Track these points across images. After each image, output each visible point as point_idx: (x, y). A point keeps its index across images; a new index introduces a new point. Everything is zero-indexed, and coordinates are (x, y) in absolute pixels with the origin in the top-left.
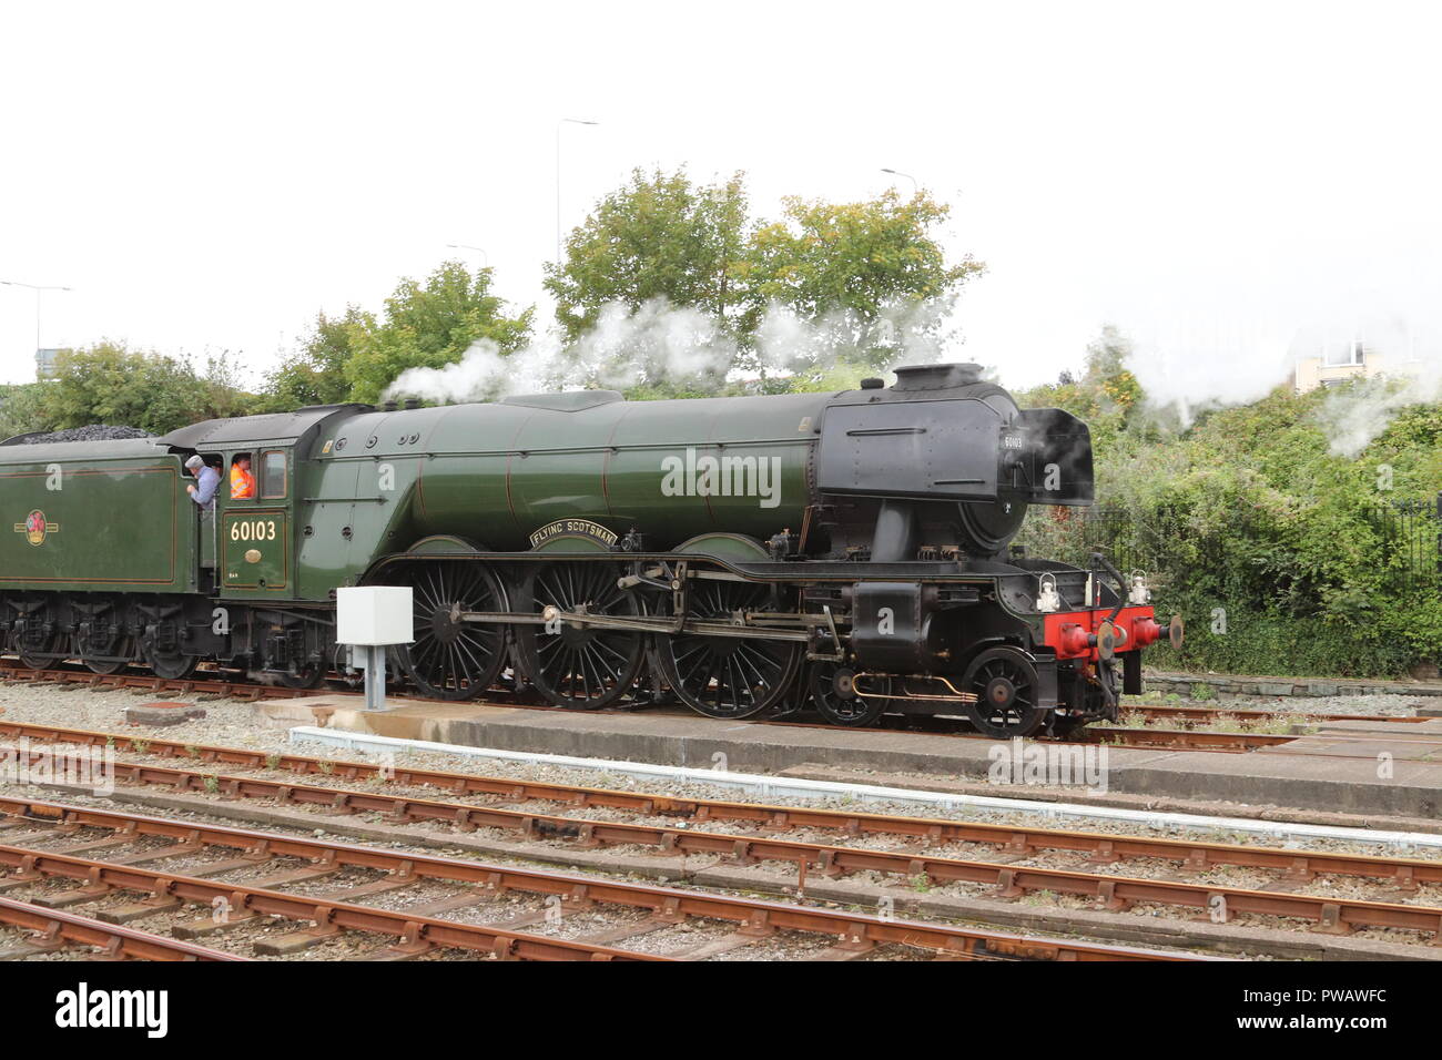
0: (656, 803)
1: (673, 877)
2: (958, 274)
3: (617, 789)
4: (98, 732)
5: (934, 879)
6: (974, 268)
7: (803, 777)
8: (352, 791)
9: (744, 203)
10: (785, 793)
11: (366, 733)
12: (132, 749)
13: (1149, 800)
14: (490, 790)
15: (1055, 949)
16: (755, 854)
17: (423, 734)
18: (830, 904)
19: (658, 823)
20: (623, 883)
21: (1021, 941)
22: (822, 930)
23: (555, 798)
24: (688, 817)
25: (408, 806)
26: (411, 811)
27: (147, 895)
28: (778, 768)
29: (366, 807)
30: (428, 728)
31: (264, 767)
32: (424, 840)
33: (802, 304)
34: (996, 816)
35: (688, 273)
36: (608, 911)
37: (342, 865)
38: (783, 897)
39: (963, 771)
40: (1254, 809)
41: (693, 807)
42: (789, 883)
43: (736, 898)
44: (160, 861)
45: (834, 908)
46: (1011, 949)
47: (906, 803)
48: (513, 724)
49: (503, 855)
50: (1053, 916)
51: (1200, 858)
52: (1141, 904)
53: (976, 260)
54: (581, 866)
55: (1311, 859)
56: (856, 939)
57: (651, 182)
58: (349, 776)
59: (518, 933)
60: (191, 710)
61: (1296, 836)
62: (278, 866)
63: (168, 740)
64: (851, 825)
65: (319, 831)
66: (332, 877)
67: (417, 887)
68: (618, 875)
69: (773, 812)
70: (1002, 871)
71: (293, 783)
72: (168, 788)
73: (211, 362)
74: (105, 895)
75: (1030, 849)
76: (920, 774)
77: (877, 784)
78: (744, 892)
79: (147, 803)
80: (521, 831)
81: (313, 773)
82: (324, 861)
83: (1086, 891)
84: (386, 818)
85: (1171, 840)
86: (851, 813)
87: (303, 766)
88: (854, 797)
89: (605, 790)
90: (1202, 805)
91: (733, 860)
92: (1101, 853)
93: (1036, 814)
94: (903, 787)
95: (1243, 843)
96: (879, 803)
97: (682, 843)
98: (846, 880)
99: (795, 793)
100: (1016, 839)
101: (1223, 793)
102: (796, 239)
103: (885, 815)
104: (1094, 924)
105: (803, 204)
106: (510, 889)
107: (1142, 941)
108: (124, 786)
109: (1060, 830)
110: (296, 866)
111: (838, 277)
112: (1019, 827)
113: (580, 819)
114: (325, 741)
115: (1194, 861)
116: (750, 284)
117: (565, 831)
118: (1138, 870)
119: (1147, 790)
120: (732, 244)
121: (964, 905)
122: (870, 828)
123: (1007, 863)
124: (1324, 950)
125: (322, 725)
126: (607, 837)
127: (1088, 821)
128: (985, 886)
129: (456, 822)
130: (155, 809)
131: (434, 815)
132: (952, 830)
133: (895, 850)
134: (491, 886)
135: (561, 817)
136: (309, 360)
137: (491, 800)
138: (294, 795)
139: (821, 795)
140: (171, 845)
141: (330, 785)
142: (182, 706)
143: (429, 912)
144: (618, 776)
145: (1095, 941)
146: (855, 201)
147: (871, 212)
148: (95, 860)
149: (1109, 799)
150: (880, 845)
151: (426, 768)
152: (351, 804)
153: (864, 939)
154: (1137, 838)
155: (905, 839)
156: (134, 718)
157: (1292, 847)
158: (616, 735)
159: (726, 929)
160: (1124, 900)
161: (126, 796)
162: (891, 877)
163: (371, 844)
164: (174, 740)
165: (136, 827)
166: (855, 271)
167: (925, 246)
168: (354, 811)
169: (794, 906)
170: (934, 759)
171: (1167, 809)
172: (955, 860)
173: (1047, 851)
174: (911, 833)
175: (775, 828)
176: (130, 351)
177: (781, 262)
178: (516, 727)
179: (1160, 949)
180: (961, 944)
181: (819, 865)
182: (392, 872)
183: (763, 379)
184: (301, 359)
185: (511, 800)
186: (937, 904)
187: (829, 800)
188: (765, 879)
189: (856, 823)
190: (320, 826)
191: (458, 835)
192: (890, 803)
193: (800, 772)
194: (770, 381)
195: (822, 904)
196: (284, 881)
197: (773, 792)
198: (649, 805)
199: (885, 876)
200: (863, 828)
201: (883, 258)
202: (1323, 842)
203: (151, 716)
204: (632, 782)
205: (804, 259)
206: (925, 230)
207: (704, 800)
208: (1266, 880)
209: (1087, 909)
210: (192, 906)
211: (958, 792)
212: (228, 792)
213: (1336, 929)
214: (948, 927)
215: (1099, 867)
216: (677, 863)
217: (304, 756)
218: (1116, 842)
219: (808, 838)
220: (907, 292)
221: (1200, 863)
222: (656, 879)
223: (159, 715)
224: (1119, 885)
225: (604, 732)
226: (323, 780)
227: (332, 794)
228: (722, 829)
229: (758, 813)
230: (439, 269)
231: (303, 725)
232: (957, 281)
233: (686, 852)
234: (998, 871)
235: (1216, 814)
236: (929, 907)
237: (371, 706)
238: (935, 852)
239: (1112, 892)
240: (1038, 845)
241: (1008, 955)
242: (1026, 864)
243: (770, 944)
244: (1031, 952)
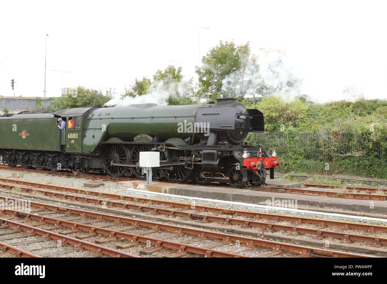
0: (224, 211)
1: (228, 231)
3: (213, 207)
4: (76, 189)
5: (299, 233)
8: (143, 206)
9: (249, 50)
10: (259, 209)
11: (147, 190)
12: (85, 193)
13: (359, 213)
14: (180, 207)
15: (332, 253)
16: (250, 225)
17: (162, 191)
18: (270, 239)
19: (224, 216)
20: (215, 232)
21: (323, 251)
22: (268, 246)
23: (197, 209)
24: (232, 215)
25: (158, 210)
26: (159, 212)
27: (89, 232)
28: (257, 202)
29: (146, 210)
30: (163, 189)
31: (120, 199)
32: (162, 219)
34: (316, 217)
35: (234, 69)
36: (211, 239)
37: (140, 225)
38: (258, 237)
39: (307, 204)
41: (234, 212)
42: (259, 233)
43: (245, 237)
44: (92, 223)
45: (272, 240)
46: (320, 253)
47: (292, 212)
48: (186, 189)
49: (183, 224)
50: (332, 244)
51: (373, 229)
52: (356, 241)
54: (204, 227)
56: (278, 249)
57: (225, 44)
58: (142, 202)
59: (187, 245)
60: (101, 183)
62: (123, 225)
63: (94, 191)
64: (277, 218)
65: (134, 216)
66: (137, 228)
67: (160, 232)
68: (214, 230)
69: (255, 214)
70: (318, 232)
71: (127, 203)
72: (94, 204)
73: (107, 92)
74: (78, 232)
75: (325, 226)
78: (247, 235)
79: (89, 208)
80: (188, 218)
81: (132, 201)
82: (135, 224)
83: (341, 238)
84: (152, 213)
85: (365, 224)
86: (277, 215)
87: (130, 199)
88: (278, 210)
89: (210, 207)
90: (373, 215)
91: (245, 227)
92: (345, 227)
93: (327, 216)
95: (384, 225)
96: (284, 212)
97: (231, 222)
98: (275, 233)
99: (262, 209)
100: (322, 223)
103: (286, 216)
104: (343, 246)
106: (184, 233)
107: (356, 252)
108: (83, 203)
109: (334, 221)
110: (128, 225)
112: (323, 220)
113: (204, 215)
114: (136, 192)
115: (371, 230)
117: (199, 218)
118: (355, 232)
119: (358, 210)
120: (246, 61)
121: (307, 241)
122: (282, 219)
123: (319, 229)
125: (135, 188)
126: (211, 220)
127: (342, 218)
128: (313, 235)
129: (170, 215)
130: (91, 209)
131: (165, 213)
132: (304, 220)
133: (288, 225)
134: (179, 232)
135: (198, 214)
136: (133, 91)
137: (180, 209)
138: (127, 207)
139: (269, 210)
140: (95, 219)
141: (137, 204)
142: (98, 182)
143: (163, 239)
144: (214, 203)
145: (343, 251)
148: (75, 223)
149: (347, 212)
150: (284, 224)
151: (163, 200)
152: (143, 209)
153: (280, 249)
154: (355, 223)
155: (291, 222)
156: (86, 185)
158: (213, 192)
159: (242, 245)
160: (351, 240)
161: (84, 206)
162: (287, 232)
163: (148, 220)
164: (96, 191)
165: (86, 214)
168: (143, 211)
169: (261, 240)
171: (364, 216)
172: (305, 228)
173: (330, 226)
174: (293, 220)
175: (256, 218)
176: (86, 89)
178: (187, 190)
179: (361, 254)
180: (306, 251)
181: (268, 229)
182: (153, 228)
183: (254, 97)
184: (131, 91)
185: (185, 209)
186: (300, 240)
187: (271, 211)
188: (253, 232)
189: (278, 217)
190: (134, 215)
191: (171, 218)
192: (287, 212)
193: (263, 204)
194: (256, 98)
195: (268, 239)
196: (125, 229)
197: (256, 209)
198: (222, 211)
199: (286, 232)
200: (280, 219)
203: (90, 185)
204: (217, 205)
207: (237, 210)
209: (341, 242)
210: (100, 235)
211: (306, 210)
212: (110, 205)
214: (303, 246)
215: (345, 231)
216: (229, 227)
217: (130, 196)
218: (349, 224)
219: (265, 221)
221: (373, 231)
222: (224, 231)
223: (92, 185)
224: (350, 236)
225: (210, 191)
226: (135, 203)
227: (138, 207)
228: (242, 218)
229: (251, 214)
230: (168, 67)
231: (130, 188)
233: (232, 224)
235: (377, 217)
236: (298, 241)
237: (148, 183)
238: (299, 226)
239: (348, 238)
240: (328, 225)
241: (319, 254)
242: (324, 230)
243: (254, 250)
244: (326, 254)
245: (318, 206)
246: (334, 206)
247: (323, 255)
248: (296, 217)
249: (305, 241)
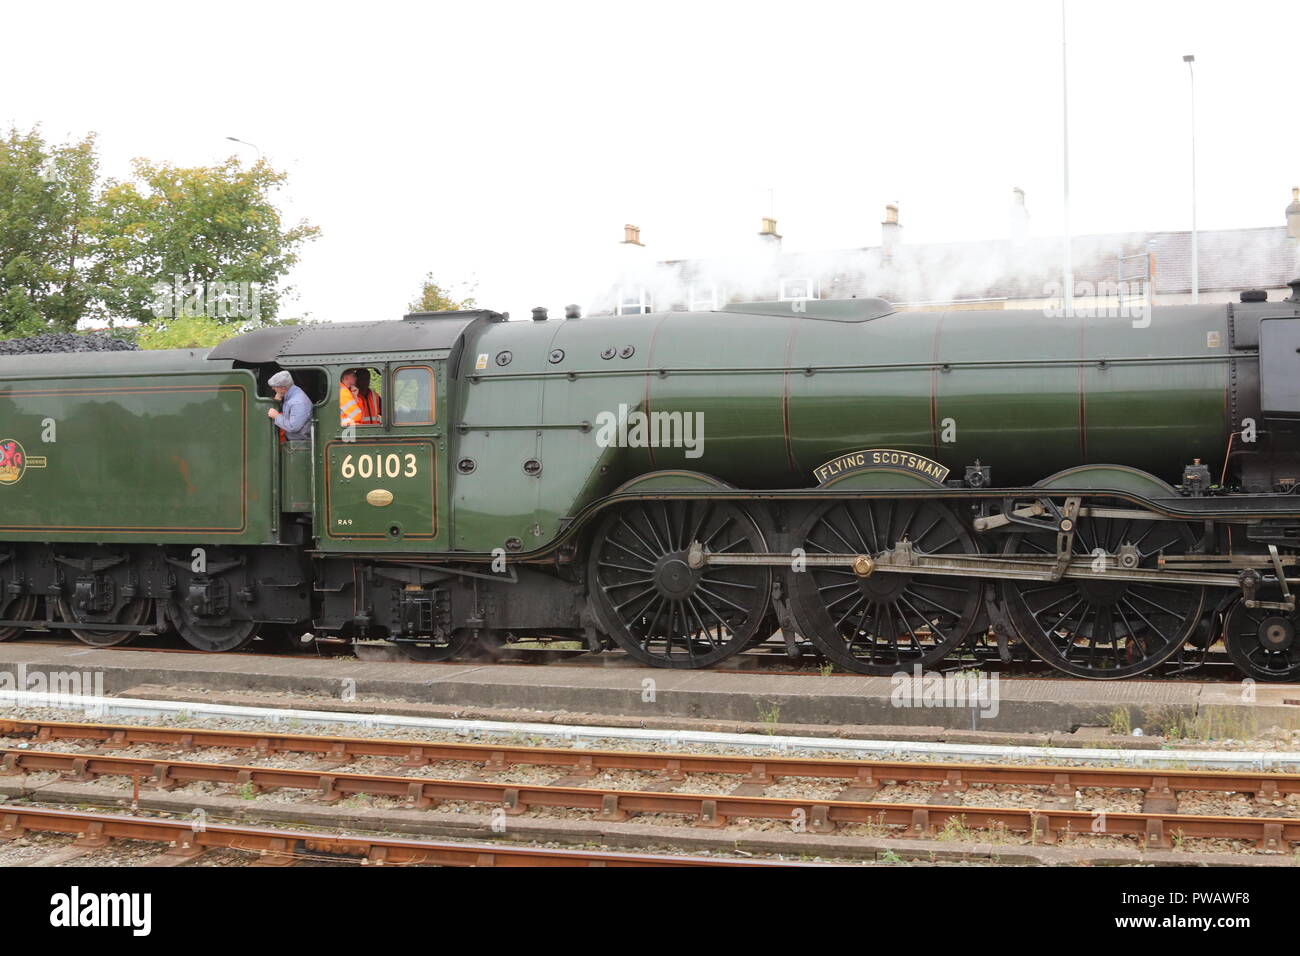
1: (14, 795)
2: (294, 236)
6: (309, 232)
7: (141, 697)
9: (95, 163)
10: (125, 713)
13: (456, 709)
15: (368, 845)
16: (92, 770)
18: (163, 814)
21: (337, 840)
22: (155, 838)
24: (30, 738)
28: (116, 689)
33: (148, 259)
34: (319, 728)
35: (40, 226)
38: (119, 809)
39: (290, 688)
40: (547, 715)
41: (35, 728)
42: (124, 796)
43: (73, 812)
45: (167, 817)
46: (328, 848)
47: (237, 719)
50: (368, 816)
51: (499, 759)
52: (446, 802)
53: (312, 224)
55: (595, 757)
56: (186, 845)
61: (583, 737)
64: (185, 740)
69: (111, 731)
70: (322, 778)
75: (349, 757)
76: (250, 692)
77: (210, 702)
78: (82, 806)
83: (397, 793)
85: (475, 744)
86: (186, 729)
88: (189, 714)
90: (503, 712)
91: (72, 776)
92: (412, 758)
93: (355, 725)
94: (234, 704)
95: (537, 745)
96: (212, 719)
97: (23, 763)
98: (179, 792)
99: (134, 713)
100: (336, 748)
101: (521, 702)
102: (144, 198)
103: (217, 730)
104: (403, 821)
105: (151, 165)
107: (448, 835)
109: (376, 739)
111: (183, 235)
112: (339, 737)
115: (494, 763)
116: (100, 239)
118: (446, 772)
119: (454, 701)
120: (83, 199)
121: (288, 810)
122: (204, 743)
123: (328, 770)
124: (603, 836)
127: (402, 729)
128: (307, 791)
132: (278, 742)
133: (226, 762)
139: (158, 713)
145: (404, 837)
146: (199, 166)
147: (214, 176)
149: (420, 710)
150: (211, 758)
153: (193, 845)
154: (446, 744)
155: (236, 752)
157: (580, 747)
159: (63, 841)
160: (432, 799)
162: (221, 787)
166: (199, 230)
167: (265, 210)
169: (130, 817)
170: (263, 678)
171: (472, 717)
172: (281, 769)
173: (365, 758)
174: (239, 745)
175: (114, 745)
177: (130, 219)
179: (462, 841)
180: (282, 844)
181: (154, 779)
183: (112, 327)
186: (261, 810)
187: (165, 718)
188: (101, 793)
189: (189, 738)
192: (222, 719)
193: (138, 693)
194: (117, 329)
195: (155, 815)
197: (113, 712)
199: (216, 786)
200: (196, 743)
201: (225, 219)
202: (606, 742)
205: (152, 218)
206: (265, 195)
207: (46, 721)
208: (557, 776)
209: (399, 808)
211: (285, 707)
213: (614, 817)
214: (272, 830)
215: (410, 771)
216: (18, 781)
218: (425, 748)
219: (144, 754)
220: (248, 251)
221: (499, 763)
224: (427, 786)
228: (63, 748)
229: (98, 732)
232: (294, 243)
233: (26, 771)
234: (319, 777)
235: (514, 720)
236: (256, 812)
238: (263, 762)
239: (420, 791)
240: (356, 753)
241: (325, 853)
242: (345, 771)
243: (104, 853)
244: (346, 849)
245: (324, 692)
246: (378, 691)
247: (338, 856)
248: (252, 733)
249: (278, 813)
